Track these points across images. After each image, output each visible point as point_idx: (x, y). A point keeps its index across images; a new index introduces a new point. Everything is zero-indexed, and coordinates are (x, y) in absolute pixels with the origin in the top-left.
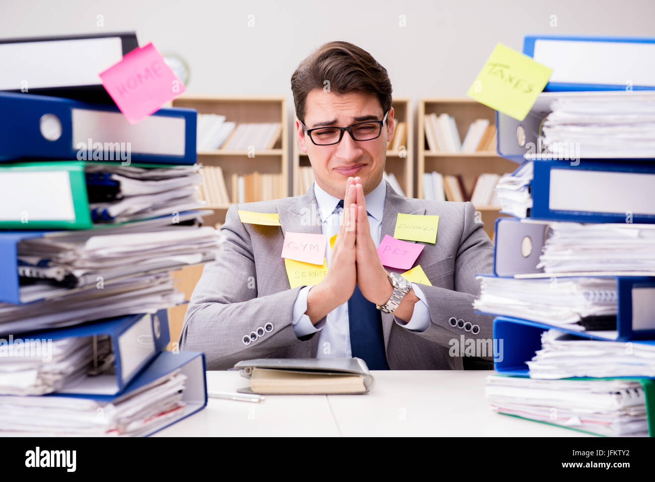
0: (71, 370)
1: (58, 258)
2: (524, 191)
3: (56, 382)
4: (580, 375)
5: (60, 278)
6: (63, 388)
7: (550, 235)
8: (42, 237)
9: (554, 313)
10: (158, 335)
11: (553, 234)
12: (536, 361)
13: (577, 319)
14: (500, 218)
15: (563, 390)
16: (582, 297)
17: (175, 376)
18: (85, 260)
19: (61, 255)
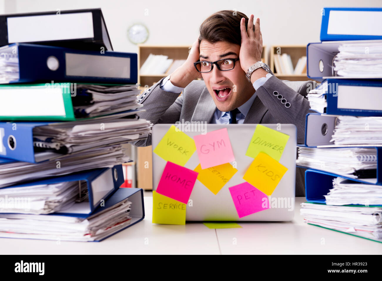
0: (65, 200)
1: (57, 137)
2: (323, 98)
3: (56, 207)
4: (355, 203)
5: (58, 148)
6: (60, 210)
7: (338, 123)
8: (47, 125)
9: (340, 168)
10: (116, 179)
11: (339, 122)
12: (329, 195)
13: (353, 171)
14: (309, 113)
15: (345, 212)
16: (356, 159)
17: (125, 202)
18: (72, 138)
19: (58, 136)
